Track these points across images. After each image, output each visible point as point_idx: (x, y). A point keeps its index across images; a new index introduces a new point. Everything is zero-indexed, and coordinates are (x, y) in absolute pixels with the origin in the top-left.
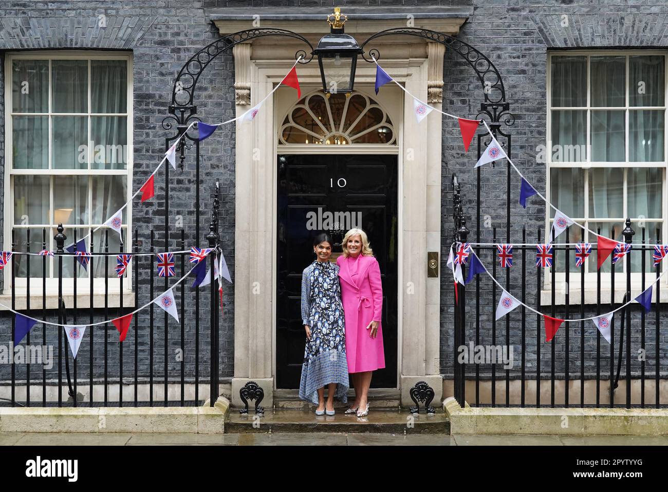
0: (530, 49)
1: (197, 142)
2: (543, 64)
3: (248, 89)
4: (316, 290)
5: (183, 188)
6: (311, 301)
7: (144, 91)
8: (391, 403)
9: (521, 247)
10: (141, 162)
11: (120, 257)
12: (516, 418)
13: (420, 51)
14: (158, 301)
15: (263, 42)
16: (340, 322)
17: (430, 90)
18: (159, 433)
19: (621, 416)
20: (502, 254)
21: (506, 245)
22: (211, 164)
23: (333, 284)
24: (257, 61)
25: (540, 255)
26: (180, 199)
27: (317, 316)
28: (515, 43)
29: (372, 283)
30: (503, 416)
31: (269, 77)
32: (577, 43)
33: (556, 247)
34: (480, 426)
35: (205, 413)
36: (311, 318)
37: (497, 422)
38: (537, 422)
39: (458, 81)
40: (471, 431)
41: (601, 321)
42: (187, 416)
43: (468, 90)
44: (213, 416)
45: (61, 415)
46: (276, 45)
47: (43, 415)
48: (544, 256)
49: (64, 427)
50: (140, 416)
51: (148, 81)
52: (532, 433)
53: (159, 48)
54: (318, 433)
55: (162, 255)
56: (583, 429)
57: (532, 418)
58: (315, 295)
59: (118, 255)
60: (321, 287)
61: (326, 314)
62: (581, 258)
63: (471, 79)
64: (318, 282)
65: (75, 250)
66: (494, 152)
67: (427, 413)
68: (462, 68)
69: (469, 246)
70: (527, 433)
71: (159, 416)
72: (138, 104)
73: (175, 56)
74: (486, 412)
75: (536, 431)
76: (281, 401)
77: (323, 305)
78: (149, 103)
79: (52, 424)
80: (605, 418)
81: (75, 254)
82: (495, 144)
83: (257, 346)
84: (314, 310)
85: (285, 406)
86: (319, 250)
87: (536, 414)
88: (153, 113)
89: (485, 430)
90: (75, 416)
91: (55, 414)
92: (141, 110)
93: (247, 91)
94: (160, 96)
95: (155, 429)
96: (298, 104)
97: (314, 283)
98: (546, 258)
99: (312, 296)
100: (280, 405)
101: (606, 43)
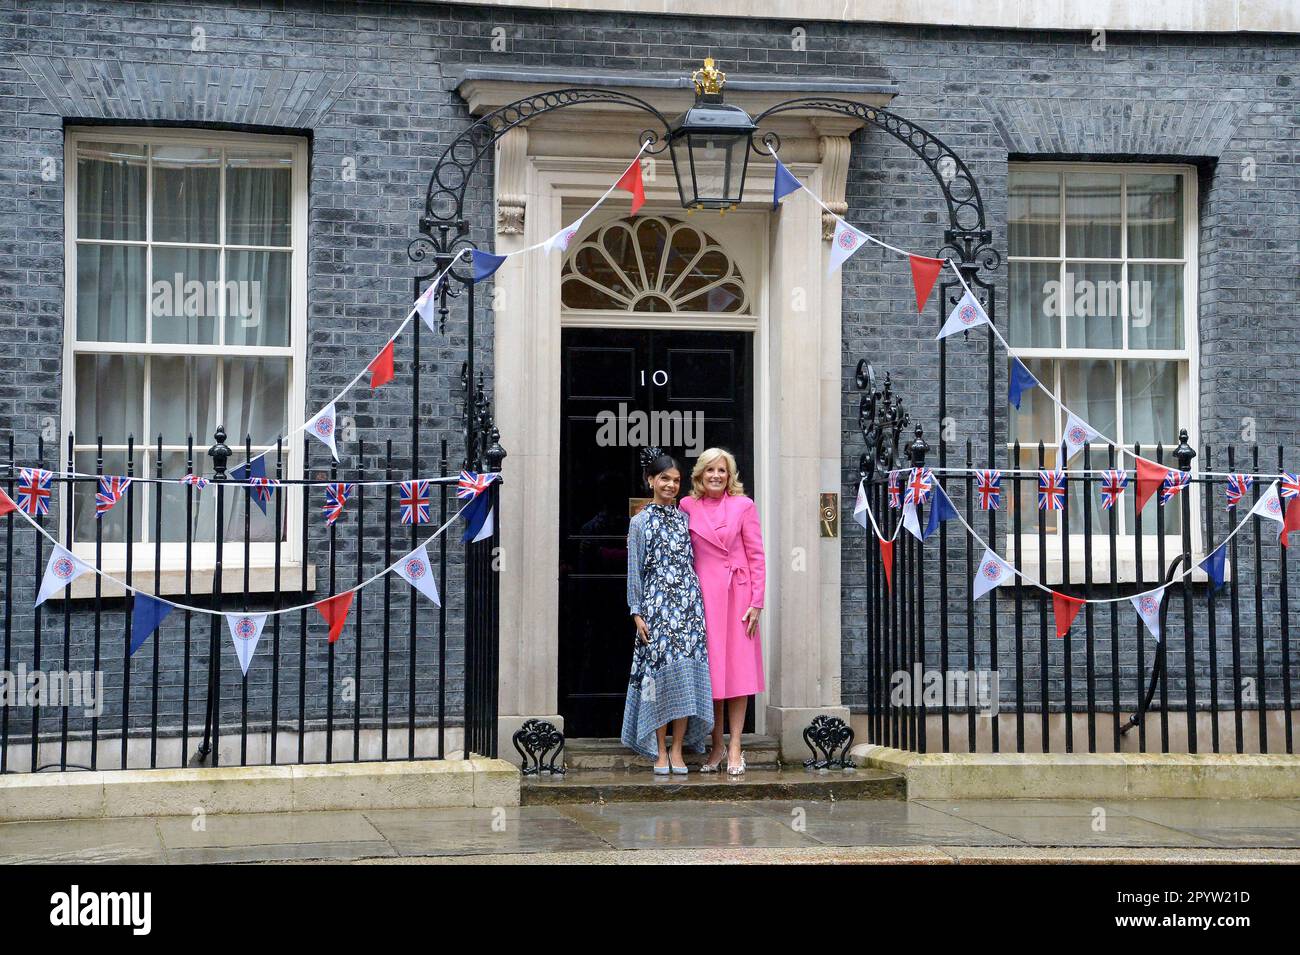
0: (980, 155)
1: (469, 283)
2: (1002, 181)
3: (521, 206)
4: (658, 552)
5: (402, 379)
6: (647, 571)
7: (333, 205)
8: (764, 755)
9: (1012, 475)
10: (327, 331)
11: (332, 489)
12: (1016, 769)
13: (810, 150)
14: (400, 568)
15: (546, 126)
16: (698, 608)
17: (825, 216)
18: (404, 808)
19: (1188, 766)
20: (983, 486)
21: (990, 471)
22: (452, 338)
23: (686, 543)
24: (538, 158)
25: (1044, 490)
26: (395, 397)
27: (660, 598)
28: (958, 144)
29: (748, 542)
30: (995, 766)
31: (555, 186)
32: (1056, 147)
33: (1069, 477)
34: (958, 783)
35: (485, 769)
36: (648, 602)
37: (986, 778)
38: (1050, 776)
39: (865, 204)
40: (943, 794)
41: (1144, 603)
42: (455, 776)
43: (882, 221)
44: (501, 774)
45: (221, 782)
46: (566, 131)
47: (188, 782)
48: (1051, 490)
49: (228, 803)
50: (370, 777)
51: (340, 188)
52: (1044, 796)
53: (359, 129)
54: (684, 802)
55: (409, 485)
56: (1126, 789)
57: (1043, 770)
58: (655, 561)
59: (329, 485)
60: (666, 547)
61: (675, 595)
62: (1110, 495)
63: (887, 203)
64: (662, 539)
65: (248, 475)
66: (968, 314)
67: (843, 767)
68: (872, 183)
69: (930, 473)
70: (1035, 795)
71: (405, 776)
72: (324, 227)
73: (389, 144)
74: (965, 760)
75: (1049, 792)
76: (576, 755)
77: (670, 578)
78: (341, 227)
79: (203, 798)
80: (1162, 770)
81: (249, 482)
82: (969, 299)
83: (533, 658)
84: (653, 588)
85: (583, 765)
86: (662, 483)
87: (1048, 763)
88: (348, 244)
89: (965, 792)
90: (249, 783)
91: (210, 779)
92: (328, 239)
93: (519, 210)
94: (362, 216)
95: (396, 802)
96: (586, 240)
97: (652, 541)
98: (1054, 495)
99: (650, 564)
100: (576, 764)
101: (1102, 148)
